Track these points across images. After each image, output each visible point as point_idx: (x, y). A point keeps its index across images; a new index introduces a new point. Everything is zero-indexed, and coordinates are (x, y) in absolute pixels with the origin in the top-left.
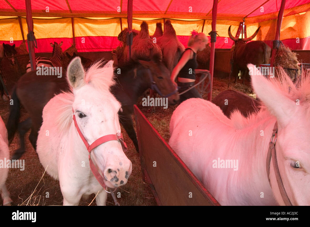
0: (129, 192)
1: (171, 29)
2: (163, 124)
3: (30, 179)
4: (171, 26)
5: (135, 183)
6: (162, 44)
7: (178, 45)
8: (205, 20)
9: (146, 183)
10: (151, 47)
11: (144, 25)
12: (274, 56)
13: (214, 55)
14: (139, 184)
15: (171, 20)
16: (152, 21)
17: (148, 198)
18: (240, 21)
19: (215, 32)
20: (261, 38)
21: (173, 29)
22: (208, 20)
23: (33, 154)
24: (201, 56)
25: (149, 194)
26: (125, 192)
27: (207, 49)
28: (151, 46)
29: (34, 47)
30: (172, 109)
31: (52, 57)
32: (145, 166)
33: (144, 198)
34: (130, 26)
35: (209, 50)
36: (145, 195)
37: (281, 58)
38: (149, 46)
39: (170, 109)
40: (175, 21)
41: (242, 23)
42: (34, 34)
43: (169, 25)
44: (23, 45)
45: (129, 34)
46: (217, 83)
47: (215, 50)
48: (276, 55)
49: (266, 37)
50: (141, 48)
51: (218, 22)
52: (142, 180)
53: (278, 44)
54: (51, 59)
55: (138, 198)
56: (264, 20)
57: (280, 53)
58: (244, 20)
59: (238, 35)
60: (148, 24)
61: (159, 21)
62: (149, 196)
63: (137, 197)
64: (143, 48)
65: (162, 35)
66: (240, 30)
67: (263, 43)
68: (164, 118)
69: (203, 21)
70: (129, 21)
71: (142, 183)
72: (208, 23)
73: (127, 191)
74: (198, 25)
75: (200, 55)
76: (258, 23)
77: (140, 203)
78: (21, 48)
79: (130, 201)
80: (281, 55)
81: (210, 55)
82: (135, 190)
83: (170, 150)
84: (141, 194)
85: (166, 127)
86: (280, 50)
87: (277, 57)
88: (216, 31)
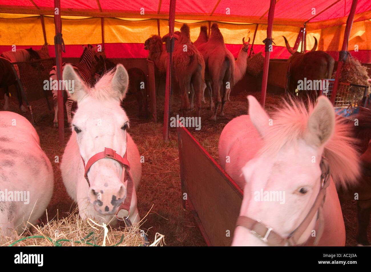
0: (167, 219)
1: (217, 34)
2: (206, 145)
3: (56, 199)
4: (219, 31)
5: (174, 209)
6: (207, 52)
7: (226, 53)
8: (257, 25)
9: (186, 209)
10: (192, 54)
11: (185, 28)
12: (340, 70)
13: (268, 66)
14: (178, 211)
15: (218, 24)
16: (196, 24)
17: (188, 226)
18: (300, 26)
19: (271, 40)
20: (323, 49)
21: (220, 34)
22: (261, 25)
23: (58, 172)
24: (252, 67)
25: (190, 222)
26: (163, 218)
27: (260, 59)
28: (191, 52)
29: (61, 51)
30: (216, 129)
31: (79, 63)
32: (187, 190)
33: (185, 226)
34: (171, 30)
35: (261, 60)
36: (186, 223)
37: (348, 73)
38: (189, 53)
39: (213, 128)
40: (222, 25)
41: (302, 29)
42: (62, 36)
43: (215, 29)
44: (45, 48)
45: (170, 39)
46: (270, 100)
47: (270, 60)
48: (342, 68)
49: (329, 46)
50: (179, 54)
51: (274, 27)
52: (182, 206)
53: (345, 55)
54: (77, 65)
55: (178, 226)
56: (329, 26)
57: (348, 66)
58: (305, 26)
59: (297, 44)
60: (189, 27)
61: (203, 25)
62: (190, 224)
63: (176, 225)
64: (182, 55)
65: (207, 41)
66: (300, 38)
67: (325, 54)
68: (207, 138)
69: (255, 26)
70: (171, 24)
71: (182, 210)
72: (262, 29)
73: (166, 218)
74: (250, 30)
75: (250, 66)
76: (320, 30)
77: (181, 231)
78: (42, 52)
79: (169, 229)
80: (348, 69)
81: (263, 66)
82: (174, 217)
83: (221, 169)
84: (181, 222)
85: (209, 149)
86: (347, 63)
87: (343, 71)
88: (272, 38)
